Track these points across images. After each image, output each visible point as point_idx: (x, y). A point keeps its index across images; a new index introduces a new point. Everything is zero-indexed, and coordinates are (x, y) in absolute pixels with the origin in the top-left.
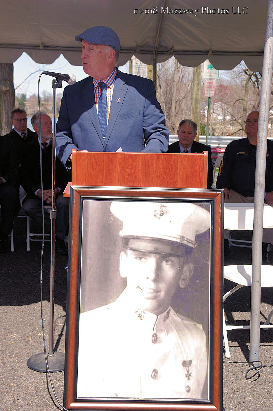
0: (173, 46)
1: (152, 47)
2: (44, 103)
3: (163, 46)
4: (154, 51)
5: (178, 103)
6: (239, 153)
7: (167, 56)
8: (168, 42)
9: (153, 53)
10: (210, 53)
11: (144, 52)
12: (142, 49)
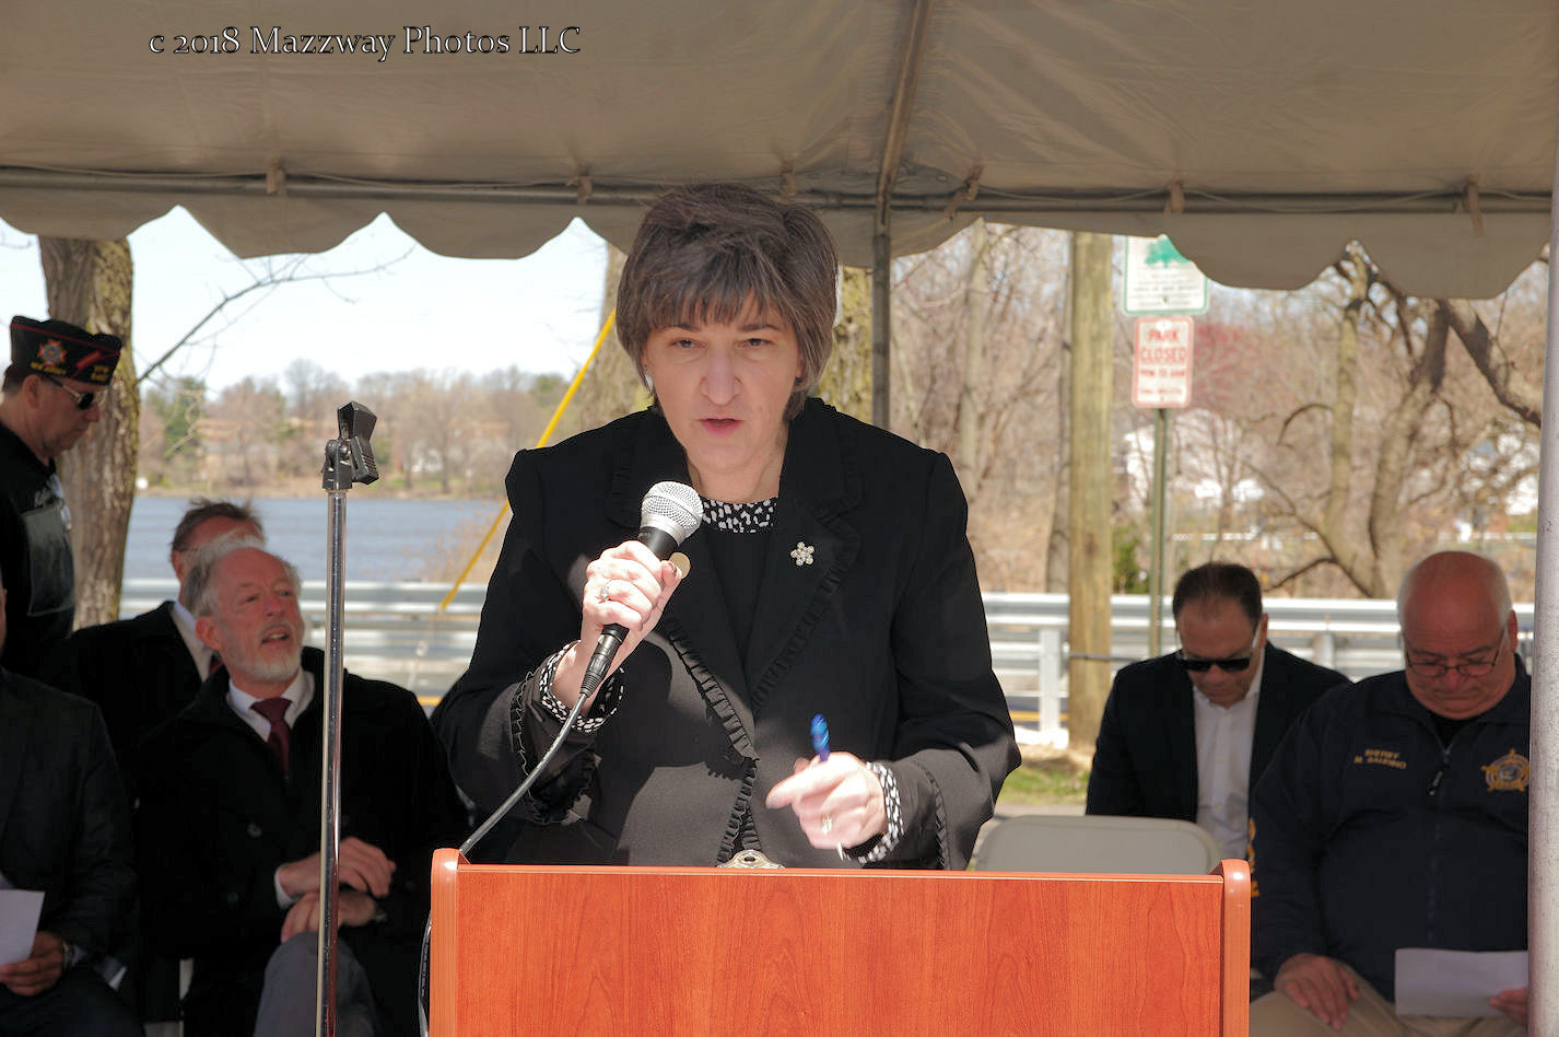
0: (979, 169)
1: (866, 175)
2: (295, 422)
3: (923, 168)
4: (875, 195)
6: (1362, 755)
7: (946, 220)
9: (873, 207)
10: (1177, 201)
11: (821, 201)
12: (815, 184)
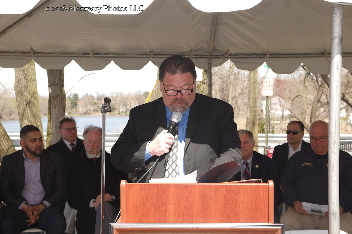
0: (229, 50)
1: (207, 51)
2: (96, 101)
3: (218, 50)
4: (208, 55)
5: (235, 99)
6: (304, 164)
7: (223, 60)
8: (222, 46)
9: (208, 58)
10: (268, 56)
11: (198, 57)
12: (196, 53)
